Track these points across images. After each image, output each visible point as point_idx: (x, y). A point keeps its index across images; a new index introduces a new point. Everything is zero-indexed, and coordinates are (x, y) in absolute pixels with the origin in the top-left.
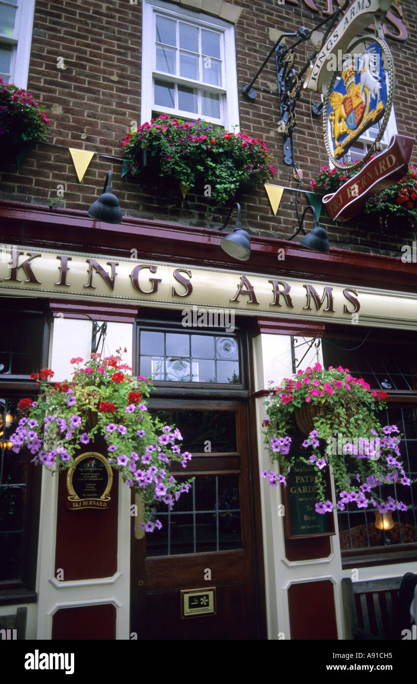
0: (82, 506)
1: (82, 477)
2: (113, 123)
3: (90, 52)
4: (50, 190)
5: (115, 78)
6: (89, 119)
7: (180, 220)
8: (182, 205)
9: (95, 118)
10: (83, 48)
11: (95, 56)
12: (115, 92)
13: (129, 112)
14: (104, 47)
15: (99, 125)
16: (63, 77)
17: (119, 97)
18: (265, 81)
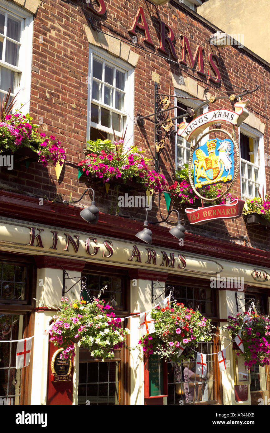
0: (59, 380)
1: (59, 363)
2: (73, 139)
3: (62, 86)
4: (42, 184)
5: (74, 106)
6: (61, 135)
7: (104, 206)
8: (105, 197)
9: (64, 135)
10: (58, 82)
11: (64, 89)
12: (74, 116)
13: (81, 132)
14: (69, 82)
15: (66, 140)
16: (48, 104)
17: (76, 120)
18: (148, 111)
